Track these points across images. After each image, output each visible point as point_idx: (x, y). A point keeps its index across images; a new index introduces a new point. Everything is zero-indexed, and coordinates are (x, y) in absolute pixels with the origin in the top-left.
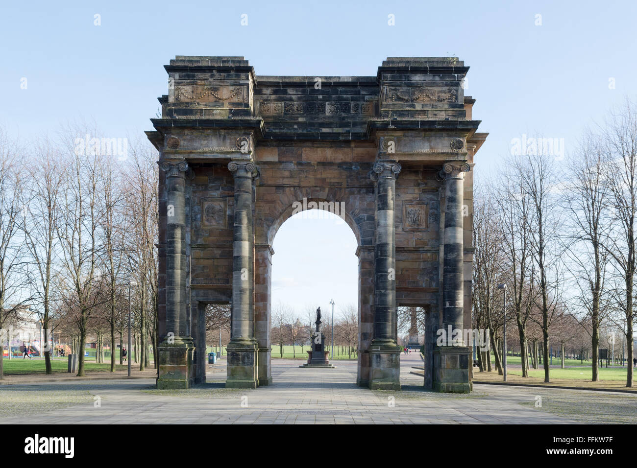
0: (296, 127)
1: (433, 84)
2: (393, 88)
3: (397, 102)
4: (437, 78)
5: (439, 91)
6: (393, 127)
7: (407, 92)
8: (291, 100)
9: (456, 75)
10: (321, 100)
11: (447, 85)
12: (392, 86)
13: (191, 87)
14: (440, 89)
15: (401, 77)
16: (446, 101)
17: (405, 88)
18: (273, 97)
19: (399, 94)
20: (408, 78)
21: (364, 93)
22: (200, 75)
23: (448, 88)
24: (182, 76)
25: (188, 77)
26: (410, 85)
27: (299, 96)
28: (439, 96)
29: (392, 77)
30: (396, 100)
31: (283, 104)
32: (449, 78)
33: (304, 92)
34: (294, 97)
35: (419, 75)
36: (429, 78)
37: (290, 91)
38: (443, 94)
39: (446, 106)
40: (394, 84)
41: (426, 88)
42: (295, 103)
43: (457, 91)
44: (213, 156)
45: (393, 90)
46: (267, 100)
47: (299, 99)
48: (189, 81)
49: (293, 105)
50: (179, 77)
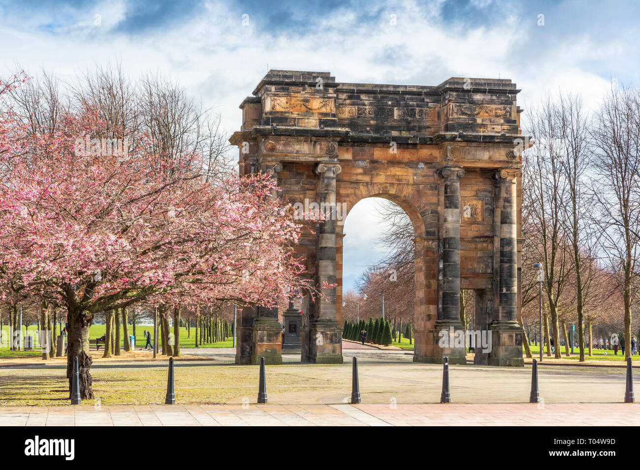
0: (368, 129)
1: (492, 102)
2: (458, 104)
3: (461, 116)
4: (494, 98)
5: (496, 108)
6: (460, 139)
7: (470, 109)
8: (364, 105)
9: (510, 95)
10: (390, 105)
11: (501, 104)
12: (457, 103)
13: (285, 98)
14: (497, 106)
15: (464, 96)
16: (502, 117)
17: (468, 105)
18: (348, 102)
19: (463, 109)
20: (470, 97)
21: (428, 100)
22: (293, 88)
23: (503, 106)
24: (279, 89)
25: (283, 89)
26: (472, 102)
27: (371, 101)
28: (496, 113)
29: (457, 95)
30: (460, 115)
31: (356, 108)
32: (504, 97)
33: (375, 98)
34: (366, 102)
35: (479, 94)
36: (488, 97)
37: (363, 97)
38: (499, 111)
39: (502, 121)
40: (459, 101)
41: (485, 105)
42: (367, 107)
43: (511, 109)
44: (305, 159)
45: (458, 106)
46: (342, 104)
47: (371, 104)
48: (283, 93)
49: (366, 109)
50: (275, 89)
